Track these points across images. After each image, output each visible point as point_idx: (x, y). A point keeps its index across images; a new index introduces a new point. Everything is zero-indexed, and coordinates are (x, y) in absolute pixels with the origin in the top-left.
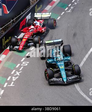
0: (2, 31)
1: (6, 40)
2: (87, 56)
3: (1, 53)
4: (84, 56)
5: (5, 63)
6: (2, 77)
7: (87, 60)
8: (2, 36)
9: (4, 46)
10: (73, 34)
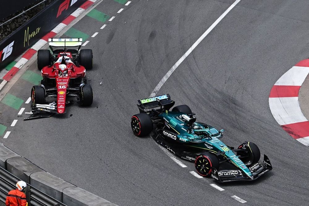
0: (26, 17)
1: (30, 33)
2: (169, 74)
3: (21, 54)
4: (165, 74)
5: (25, 73)
6: (17, 97)
7: (169, 79)
8: (25, 25)
9: (26, 43)
10: (149, 34)
